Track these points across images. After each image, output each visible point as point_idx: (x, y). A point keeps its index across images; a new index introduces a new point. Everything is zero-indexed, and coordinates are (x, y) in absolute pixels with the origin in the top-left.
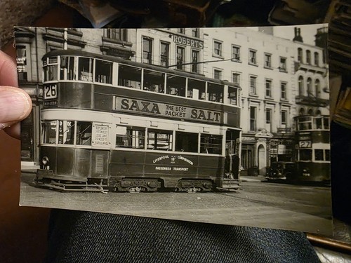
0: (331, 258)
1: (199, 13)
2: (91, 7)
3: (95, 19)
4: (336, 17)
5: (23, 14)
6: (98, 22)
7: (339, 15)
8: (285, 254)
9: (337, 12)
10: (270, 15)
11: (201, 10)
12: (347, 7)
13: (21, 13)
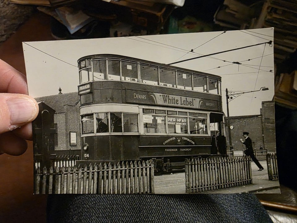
0: (281, 219)
1: (158, 17)
2: (66, 15)
3: (71, 24)
4: (269, 17)
5: (8, 22)
7: (271, 15)
8: (244, 215)
9: (270, 13)
10: (215, 16)
11: (159, 14)
12: (277, 9)
13: (5, 22)
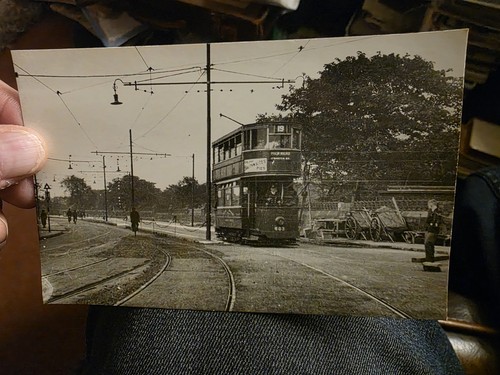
1: (254, 26)
2: (100, 19)
3: (108, 35)
6: (111, 39)
11: (257, 22)
12: (448, 18)
